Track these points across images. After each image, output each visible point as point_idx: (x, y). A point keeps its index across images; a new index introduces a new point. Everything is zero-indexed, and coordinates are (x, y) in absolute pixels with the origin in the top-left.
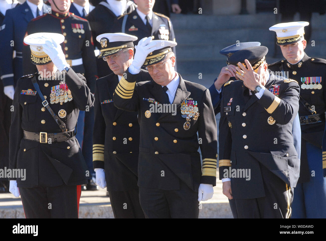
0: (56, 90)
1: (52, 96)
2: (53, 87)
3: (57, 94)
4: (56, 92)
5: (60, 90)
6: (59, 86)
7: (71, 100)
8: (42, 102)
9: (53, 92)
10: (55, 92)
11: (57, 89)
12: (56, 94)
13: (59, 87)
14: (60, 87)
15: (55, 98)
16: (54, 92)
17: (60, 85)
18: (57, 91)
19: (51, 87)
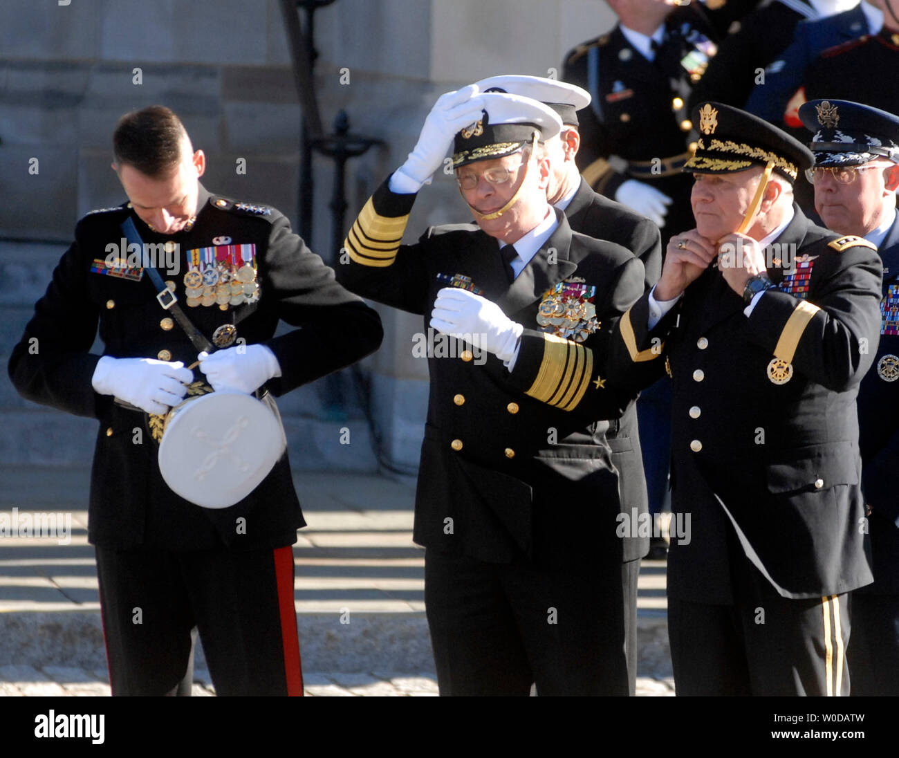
0: (204, 263)
1: (193, 281)
2: (192, 251)
3: (209, 278)
4: (205, 269)
5: (217, 267)
6: (213, 251)
7: (253, 302)
8: (158, 293)
9: (195, 269)
10: (202, 268)
11: (207, 262)
12: (206, 276)
13: (213, 255)
14: (216, 255)
15: (201, 289)
16: (199, 270)
17: (215, 248)
18: (209, 267)
19: (188, 252)
